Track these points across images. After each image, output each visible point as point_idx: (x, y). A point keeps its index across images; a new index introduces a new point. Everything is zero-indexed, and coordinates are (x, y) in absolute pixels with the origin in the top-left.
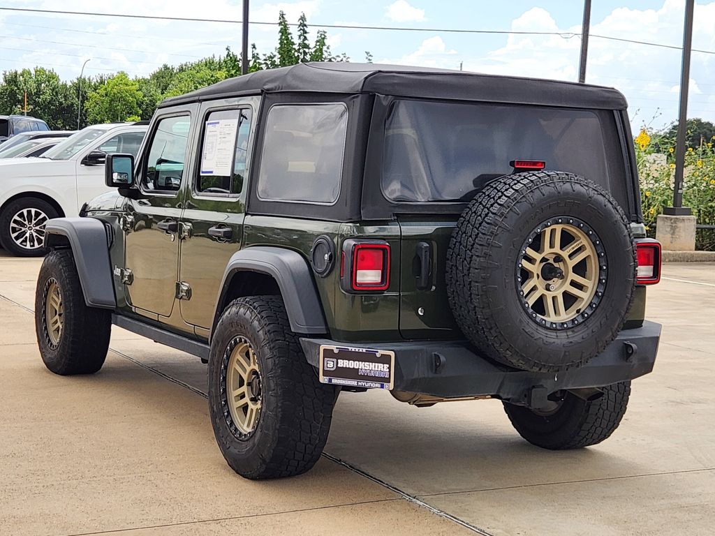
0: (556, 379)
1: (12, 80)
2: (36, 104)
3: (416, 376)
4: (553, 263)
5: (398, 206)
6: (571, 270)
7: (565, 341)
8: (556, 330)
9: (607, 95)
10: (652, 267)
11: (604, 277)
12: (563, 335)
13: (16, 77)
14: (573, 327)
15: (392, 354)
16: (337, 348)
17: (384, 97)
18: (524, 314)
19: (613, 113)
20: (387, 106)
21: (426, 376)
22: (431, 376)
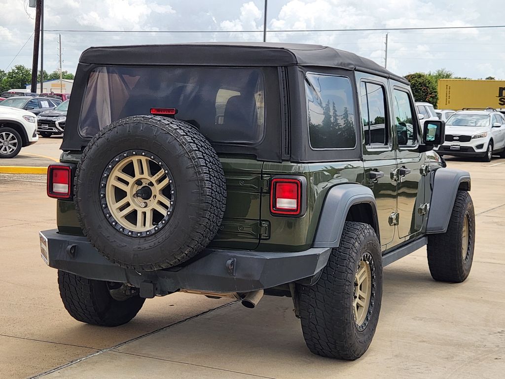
3: (58, 258)
4: (149, 186)
5: (86, 141)
6: (158, 192)
7: (135, 247)
8: (131, 236)
10: (295, 200)
11: (173, 200)
14: (145, 237)
15: (47, 241)
17: (87, 65)
18: (105, 221)
19: (277, 69)
20: (88, 71)
21: (65, 259)
22: (68, 260)
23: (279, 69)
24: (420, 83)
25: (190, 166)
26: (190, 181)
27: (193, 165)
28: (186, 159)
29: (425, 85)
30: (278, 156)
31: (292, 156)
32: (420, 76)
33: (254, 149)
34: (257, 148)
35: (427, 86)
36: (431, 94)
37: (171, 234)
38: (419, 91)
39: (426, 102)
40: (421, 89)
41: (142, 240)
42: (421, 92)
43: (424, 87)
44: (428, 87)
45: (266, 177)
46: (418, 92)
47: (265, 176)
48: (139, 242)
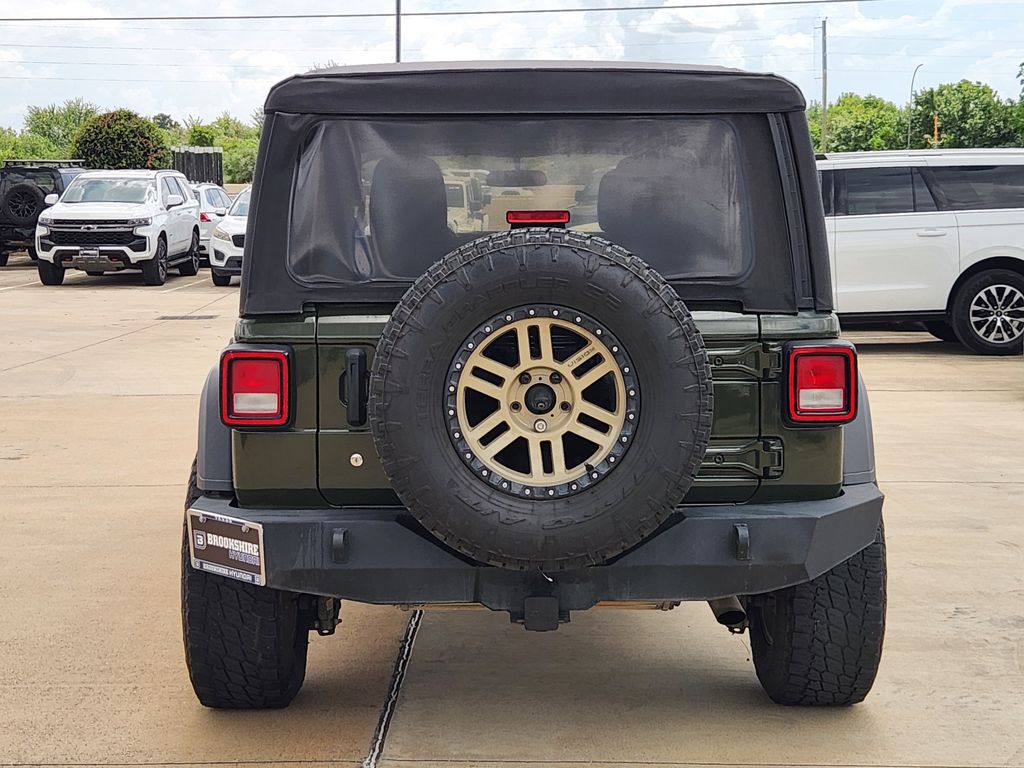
0: (550, 580)
1: (928, 101)
2: (963, 131)
3: (298, 565)
4: (549, 383)
5: (315, 291)
6: (579, 396)
7: (547, 521)
8: (531, 498)
9: (753, 87)
10: (841, 390)
11: (633, 410)
12: (547, 507)
13: (932, 96)
14: (567, 496)
15: (260, 528)
16: (204, 515)
17: (295, 117)
18: (462, 470)
19: (767, 118)
20: (299, 132)
21: (318, 566)
22: (328, 566)
23: (772, 119)
24: (132, 131)
25: (676, 335)
26: (678, 365)
27: (681, 332)
28: (666, 318)
29: (142, 135)
30: (788, 301)
31: (819, 299)
32: (129, 116)
33: (737, 289)
34: (742, 286)
35: (147, 135)
36: (156, 152)
37: (637, 485)
38: (132, 146)
39: (148, 168)
40: (134, 143)
41: (560, 505)
42: (136, 148)
43: (141, 139)
44: (148, 138)
45: (773, 346)
46: (131, 150)
47: (771, 344)
48: (555, 509)
